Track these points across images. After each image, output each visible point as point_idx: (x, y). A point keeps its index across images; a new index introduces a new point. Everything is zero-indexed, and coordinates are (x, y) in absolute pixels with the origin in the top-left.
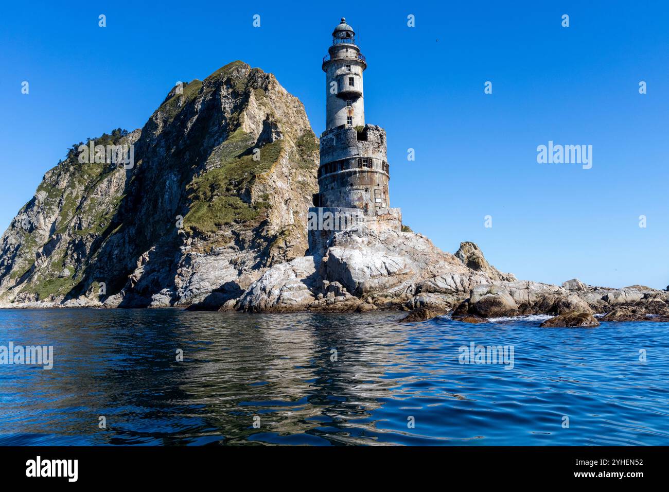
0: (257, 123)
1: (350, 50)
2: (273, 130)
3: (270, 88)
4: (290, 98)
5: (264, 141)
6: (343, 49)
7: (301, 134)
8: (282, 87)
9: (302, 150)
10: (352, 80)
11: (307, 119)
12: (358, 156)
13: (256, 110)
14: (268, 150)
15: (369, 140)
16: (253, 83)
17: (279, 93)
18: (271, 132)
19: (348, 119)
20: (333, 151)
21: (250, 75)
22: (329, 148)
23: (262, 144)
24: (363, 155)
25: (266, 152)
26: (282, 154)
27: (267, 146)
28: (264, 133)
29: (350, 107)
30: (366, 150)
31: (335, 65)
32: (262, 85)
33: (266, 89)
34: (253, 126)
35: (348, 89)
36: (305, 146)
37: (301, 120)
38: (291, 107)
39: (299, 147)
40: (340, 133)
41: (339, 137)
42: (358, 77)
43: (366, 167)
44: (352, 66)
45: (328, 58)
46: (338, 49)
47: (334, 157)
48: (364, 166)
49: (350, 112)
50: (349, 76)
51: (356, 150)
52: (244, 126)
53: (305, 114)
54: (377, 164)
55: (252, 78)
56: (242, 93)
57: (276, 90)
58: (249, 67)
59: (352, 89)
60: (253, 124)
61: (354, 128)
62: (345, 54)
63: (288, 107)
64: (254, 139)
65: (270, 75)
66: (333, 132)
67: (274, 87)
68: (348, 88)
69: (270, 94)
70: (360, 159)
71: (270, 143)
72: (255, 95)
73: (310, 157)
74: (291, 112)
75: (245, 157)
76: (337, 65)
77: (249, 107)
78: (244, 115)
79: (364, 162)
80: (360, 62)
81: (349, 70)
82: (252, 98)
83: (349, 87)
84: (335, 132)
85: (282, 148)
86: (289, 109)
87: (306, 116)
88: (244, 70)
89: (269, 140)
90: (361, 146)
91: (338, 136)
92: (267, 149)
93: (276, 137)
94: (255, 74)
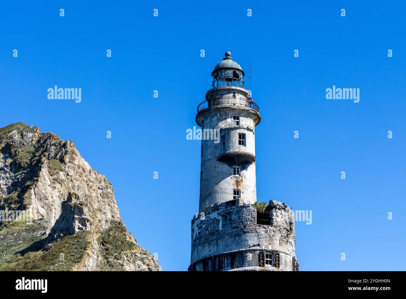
0: (49, 207)
1: (239, 96)
2: (76, 216)
3: (67, 159)
4: (94, 176)
5: (62, 231)
6: (228, 93)
7: (107, 227)
8: (83, 160)
9: (107, 250)
10: (242, 137)
11: (116, 206)
12: (258, 248)
13: (49, 188)
14: (67, 245)
15: (275, 224)
16: (43, 152)
17: (79, 167)
18: (74, 219)
19: (235, 194)
20: (218, 239)
21: (38, 142)
22: (212, 234)
23: (59, 236)
24: (265, 246)
25: (64, 247)
26: (89, 251)
27: (66, 239)
28: (63, 220)
29: (237, 176)
30: (271, 238)
31: (216, 114)
32: (56, 155)
33: (62, 160)
34: (42, 211)
35: (237, 150)
36: (111, 243)
37: (107, 207)
38: (95, 188)
39: (103, 245)
40: (230, 213)
41: (228, 218)
42: (251, 133)
43: (269, 265)
44: (241, 118)
45: (206, 105)
46: (221, 93)
47: (220, 247)
48: (267, 263)
49: (238, 183)
50: (239, 131)
51: (256, 239)
52: (30, 210)
53: (114, 199)
54: (286, 261)
55: (42, 146)
56: (26, 165)
57: (76, 163)
58: (38, 131)
59: (242, 149)
60: (43, 207)
61: (252, 205)
62: (232, 101)
63: (91, 187)
64: (45, 228)
65: (69, 142)
66: (218, 209)
67: (72, 160)
68: (236, 148)
69: (67, 169)
70: (262, 252)
71: (70, 234)
72: (49, 167)
73: (118, 259)
74: (94, 194)
75: (32, 254)
76: (220, 115)
77: (39, 183)
78: (31, 195)
79: (267, 257)
80: (254, 114)
81: (238, 123)
82: (44, 172)
83: (239, 147)
84: (222, 209)
85: (89, 243)
86: (92, 191)
87: (115, 202)
88: (30, 135)
89: (69, 231)
90: (263, 233)
91: (226, 216)
92: (66, 243)
93: (81, 226)
94: (46, 141)
